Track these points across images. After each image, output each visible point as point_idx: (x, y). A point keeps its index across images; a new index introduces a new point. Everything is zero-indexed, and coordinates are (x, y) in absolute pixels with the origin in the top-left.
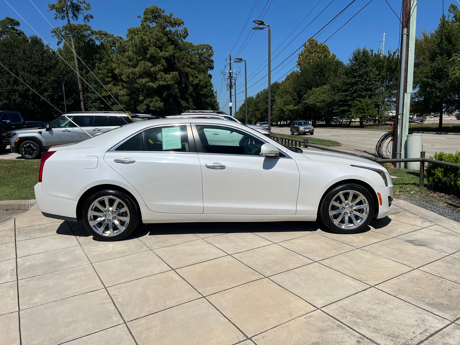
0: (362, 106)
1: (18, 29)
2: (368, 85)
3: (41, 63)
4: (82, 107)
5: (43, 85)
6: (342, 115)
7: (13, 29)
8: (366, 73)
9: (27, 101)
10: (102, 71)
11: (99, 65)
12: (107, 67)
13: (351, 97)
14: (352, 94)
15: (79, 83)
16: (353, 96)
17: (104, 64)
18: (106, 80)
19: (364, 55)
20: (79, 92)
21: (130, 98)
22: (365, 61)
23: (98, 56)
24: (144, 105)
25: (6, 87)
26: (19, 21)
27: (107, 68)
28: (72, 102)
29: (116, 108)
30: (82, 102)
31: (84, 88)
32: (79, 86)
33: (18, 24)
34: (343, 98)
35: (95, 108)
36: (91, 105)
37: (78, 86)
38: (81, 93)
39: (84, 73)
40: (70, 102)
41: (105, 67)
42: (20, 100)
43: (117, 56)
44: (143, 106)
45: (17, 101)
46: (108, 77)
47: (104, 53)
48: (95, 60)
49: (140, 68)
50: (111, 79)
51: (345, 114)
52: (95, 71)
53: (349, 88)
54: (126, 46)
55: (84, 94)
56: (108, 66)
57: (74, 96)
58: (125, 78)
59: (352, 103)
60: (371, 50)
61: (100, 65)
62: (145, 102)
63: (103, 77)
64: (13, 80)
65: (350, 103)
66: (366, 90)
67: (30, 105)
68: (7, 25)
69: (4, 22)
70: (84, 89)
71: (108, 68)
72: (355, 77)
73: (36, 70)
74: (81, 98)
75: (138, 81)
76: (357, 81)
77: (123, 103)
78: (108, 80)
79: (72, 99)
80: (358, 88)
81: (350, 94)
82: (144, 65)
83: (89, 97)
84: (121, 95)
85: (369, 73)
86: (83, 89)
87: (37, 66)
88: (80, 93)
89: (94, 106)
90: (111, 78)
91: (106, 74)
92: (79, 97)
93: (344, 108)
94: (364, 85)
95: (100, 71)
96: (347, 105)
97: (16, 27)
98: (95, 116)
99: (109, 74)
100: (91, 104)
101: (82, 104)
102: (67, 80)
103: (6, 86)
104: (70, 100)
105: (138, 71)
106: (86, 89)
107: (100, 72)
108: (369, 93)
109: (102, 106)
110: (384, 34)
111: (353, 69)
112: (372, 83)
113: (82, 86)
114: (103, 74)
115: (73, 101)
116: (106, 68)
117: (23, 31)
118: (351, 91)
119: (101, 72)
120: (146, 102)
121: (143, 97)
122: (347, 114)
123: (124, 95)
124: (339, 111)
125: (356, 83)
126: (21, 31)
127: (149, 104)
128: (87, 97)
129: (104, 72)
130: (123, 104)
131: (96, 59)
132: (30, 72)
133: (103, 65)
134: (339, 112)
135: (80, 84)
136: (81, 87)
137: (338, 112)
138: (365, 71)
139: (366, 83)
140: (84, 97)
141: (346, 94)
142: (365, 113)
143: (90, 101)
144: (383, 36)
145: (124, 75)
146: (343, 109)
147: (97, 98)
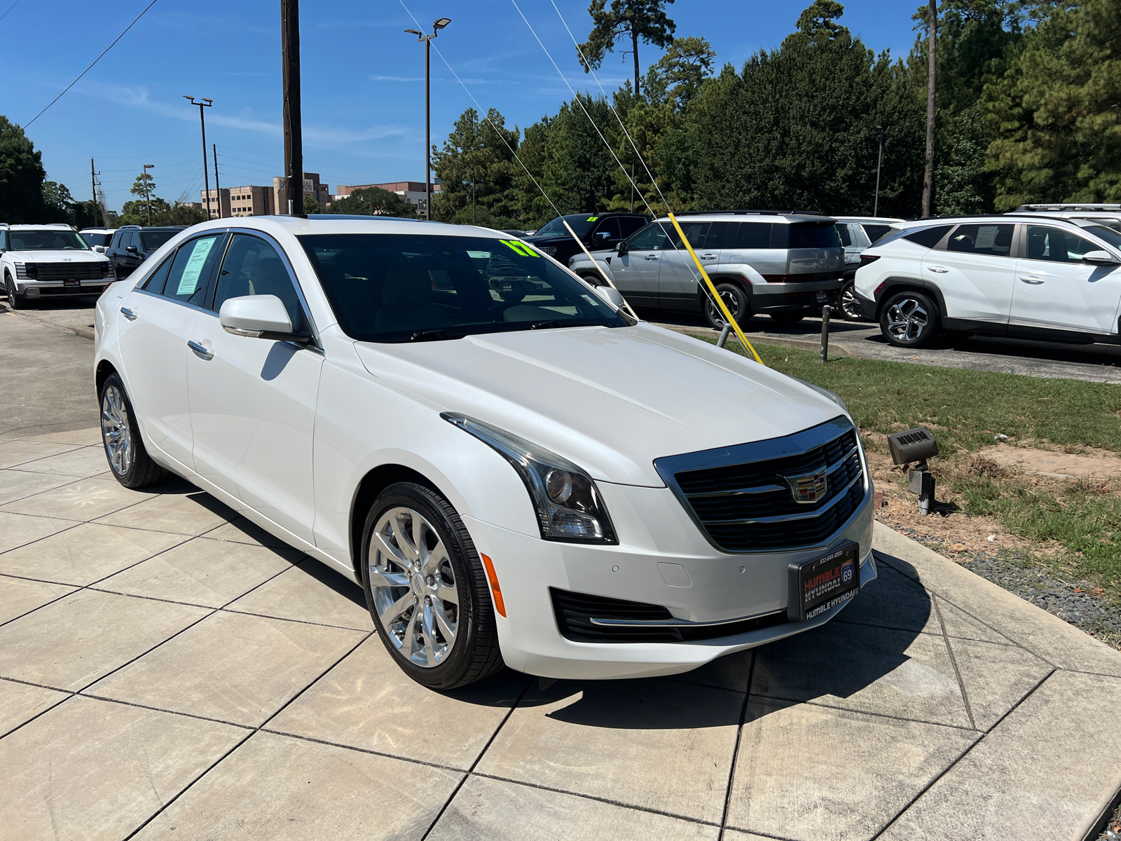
1: (837, 25)
3: (845, 99)
4: (925, 203)
5: (839, 151)
7: (827, 24)
9: (798, 191)
10: (997, 104)
11: (990, 87)
12: (1012, 90)
15: (928, 140)
17: (1006, 82)
18: (1004, 126)
20: (924, 164)
21: (1054, 174)
23: (994, 62)
24: (1090, 193)
25: (761, 161)
26: (842, 5)
27: (1012, 95)
28: (900, 191)
29: (1003, 203)
30: (925, 190)
31: (938, 154)
32: (927, 149)
33: (838, 12)
35: (958, 203)
36: (946, 197)
37: (924, 150)
38: (928, 168)
39: (951, 114)
40: (895, 191)
41: (1008, 92)
42: (783, 190)
43: (1034, 55)
44: (1085, 195)
45: (776, 192)
46: (1010, 118)
47: (1012, 52)
48: (985, 75)
49: (1095, 83)
50: (1017, 124)
52: (976, 105)
54: (1071, 22)
55: (935, 168)
56: (1016, 89)
57: (908, 174)
58: (1044, 116)
61: (994, 87)
62: (1092, 184)
63: (994, 119)
64: (776, 146)
67: (804, 200)
68: (815, 19)
69: (810, 12)
70: (939, 156)
71: (1016, 93)
73: (830, 117)
74: (927, 180)
75: (1082, 122)
77: (1025, 190)
78: (1010, 127)
79: (900, 184)
82: (1109, 73)
83: (949, 175)
84: (1025, 167)
86: (934, 157)
87: (833, 108)
88: (926, 167)
89: (954, 200)
90: (1019, 120)
91: (1006, 111)
92: (922, 177)
95: (990, 105)
97: (833, 21)
98: (714, 222)
99: (1016, 109)
100: (948, 193)
101: (926, 194)
102: (897, 136)
103: (762, 159)
104: (896, 185)
105: (1087, 94)
106: (943, 156)
107: (991, 107)
109: (977, 198)
113: (936, 147)
114: (998, 112)
115: (902, 187)
116: (1009, 95)
117: (847, 28)
119: (994, 106)
120: (1096, 184)
121: (1091, 171)
123: (1032, 167)
126: (842, 28)
127: (1106, 190)
128: (944, 176)
129: (1002, 105)
130: (1025, 193)
131: (989, 72)
132: (814, 124)
133: (1004, 86)
135: (930, 144)
136: (931, 152)
140: (933, 177)
143: (950, 186)
145: (1042, 109)
147: (969, 178)
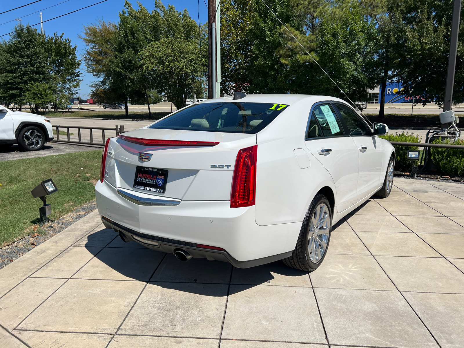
0: (39, 90)
2: (40, 67)
6: (12, 100)
8: (35, 54)
13: (21, 79)
14: (22, 76)
16: (24, 78)
19: (28, 32)
22: (31, 39)
34: (11, 79)
51: (16, 99)
53: (17, 69)
59: (23, 87)
60: (35, 28)
65: (21, 86)
66: (39, 73)
72: (22, 57)
76: (25, 62)
80: (28, 70)
81: (19, 76)
85: (39, 54)
93: (14, 91)
94: (34, 67)
96: (17, 89)
108: (42, 76)
110: (41, 13)
111: (18, 47)
112: (44, 67)
118: (20, 72)
122: (18, 99)
124: (7, 95)
125: (25, 64)
134: (7, 97)
137: (5, 96)
138: (34, 51)
139: (36, 65)
141: (15, 76)
142: (44, 98)
144: (40, 15)
146: (12, 93)
